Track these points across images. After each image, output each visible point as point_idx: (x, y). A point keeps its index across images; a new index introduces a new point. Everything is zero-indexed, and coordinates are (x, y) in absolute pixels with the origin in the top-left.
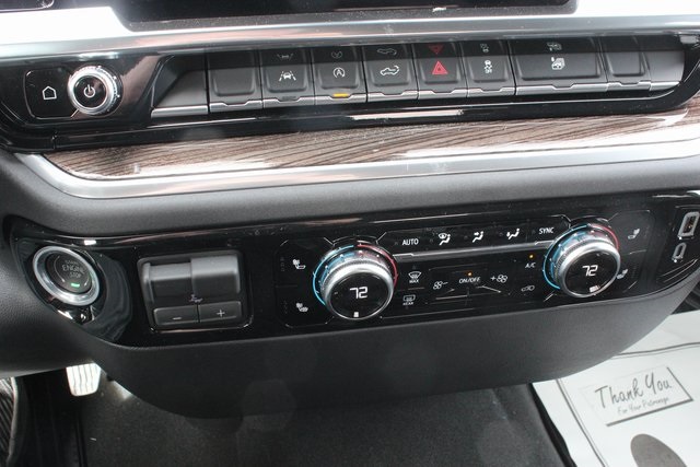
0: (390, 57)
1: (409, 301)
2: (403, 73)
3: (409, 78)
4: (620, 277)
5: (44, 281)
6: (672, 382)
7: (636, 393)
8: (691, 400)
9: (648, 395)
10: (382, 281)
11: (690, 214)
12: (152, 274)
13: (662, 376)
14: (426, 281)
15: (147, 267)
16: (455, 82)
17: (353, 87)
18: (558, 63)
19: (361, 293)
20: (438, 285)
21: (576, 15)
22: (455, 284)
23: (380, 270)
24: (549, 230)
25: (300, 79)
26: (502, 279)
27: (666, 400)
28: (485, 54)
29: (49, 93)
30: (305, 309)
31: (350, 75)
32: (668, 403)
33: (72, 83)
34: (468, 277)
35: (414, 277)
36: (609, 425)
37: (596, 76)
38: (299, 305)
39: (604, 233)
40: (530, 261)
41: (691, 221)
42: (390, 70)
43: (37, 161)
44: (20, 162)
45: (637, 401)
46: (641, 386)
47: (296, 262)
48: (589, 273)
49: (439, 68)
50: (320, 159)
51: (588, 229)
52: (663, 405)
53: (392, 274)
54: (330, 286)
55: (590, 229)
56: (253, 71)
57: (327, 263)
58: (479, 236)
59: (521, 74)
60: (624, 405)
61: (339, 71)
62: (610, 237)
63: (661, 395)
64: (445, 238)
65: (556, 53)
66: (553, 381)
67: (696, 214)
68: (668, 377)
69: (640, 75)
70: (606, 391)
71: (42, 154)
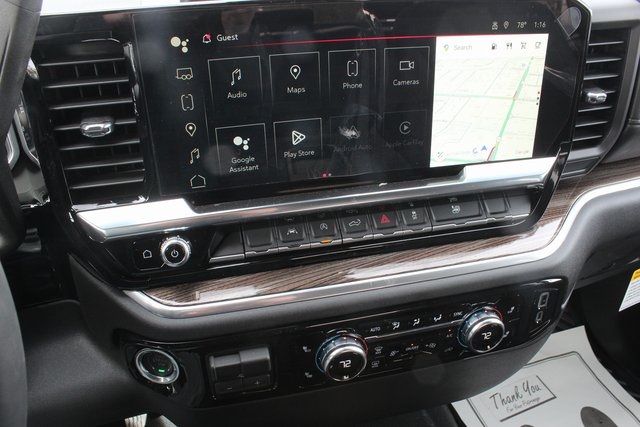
0: (354, 214)
1: (375, 365)
2: (363, 224)
3: (367, 227)
4: (505, 336)
5: (142, 369)
6: (541, 386)
7: (517, 396)
8: (555, 397)
9: (526, 397)
10: (359, 355)
11: (544, 294)
12: (217, 363)
13: (534, 382)
14: (386, 352)
15: (212, 359)
16: (395, 227)
17: (333, 235)
18: (456, 209)
19: (346, 364)
20: (393, 353)
21: (465, 182)
22: (404, 351)
23: (358, 349)
24: (460, 314)
25: (300, 233)
26: (433, 345)
27: (538, 399)
28: (411, 208)
29: (147, 254)
30: (311, 376)
31: (331, 228)
32: (540, 401)
33: (164, 248)
34: (410, 346)
35: (378, 350)
36: (502, 421)
37: (480, 215)
38: (307, 374)
39: (493, 311)
40: (449, 333)
41: (545, 297)
42: (355, 223)
43: (138, 295)
44: (127, 296)
45: (519, 402)
46: (521, 391)
47: (304, 348)
48: (486, 338)
49: (385, 220)
50: (317, 282)
51: (483, 310)
52: (536, 403)
53: (364, 349)
54: (328, 362)
55: (484, 310)
56: (270, 229)
57: (324, 347)
58: (417, 322)
59: (434, 218)
60: (511, 405)
61: (324, 226)
62: (497, 314)
63: (534, 396)
64: (396, 325)
65: (454, 203)
66: (465, 400)
67: (547, 293)
68: (538, 383)
69: (505, 212)
70: (497, 397)
71: (141, 291)
